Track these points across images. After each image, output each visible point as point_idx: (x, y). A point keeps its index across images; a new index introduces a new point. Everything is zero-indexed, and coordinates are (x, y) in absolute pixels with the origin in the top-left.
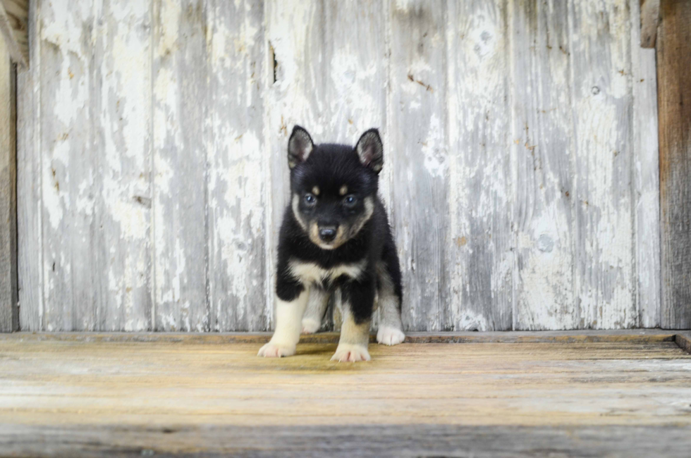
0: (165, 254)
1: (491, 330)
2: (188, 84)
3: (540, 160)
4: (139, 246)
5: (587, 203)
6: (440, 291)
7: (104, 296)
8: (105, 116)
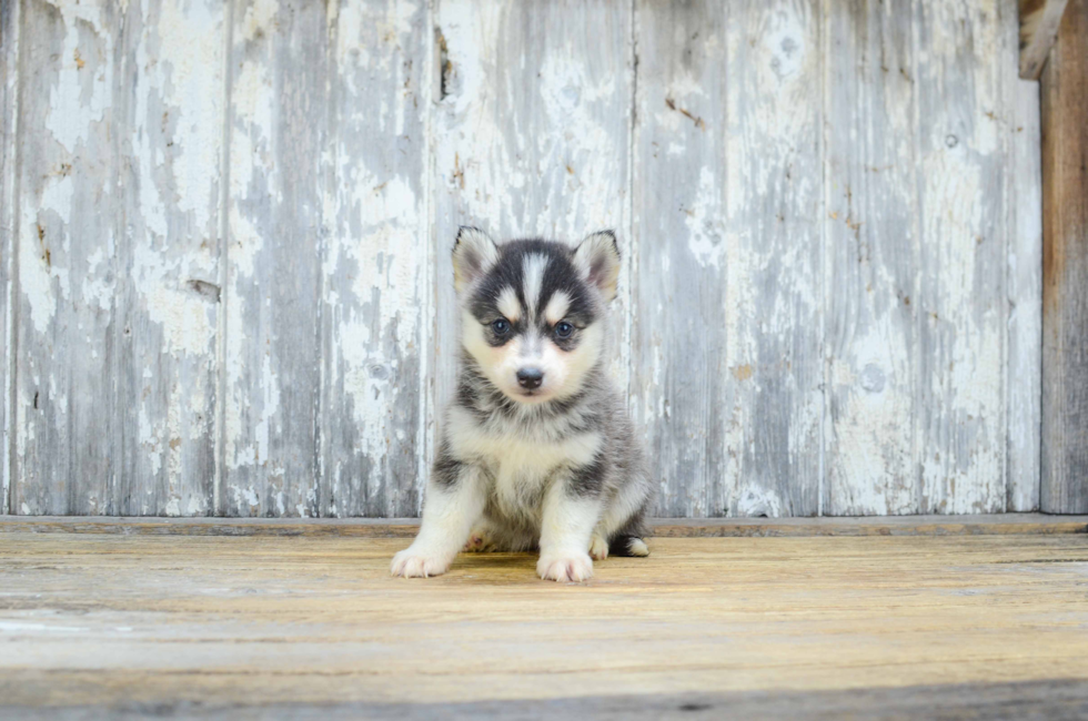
1: (787, 516)
2: (294, 91)
3: (868, 246)
4: (195, 368)
5: (936, 316)
6: (708, 452)
7: (129, 454)
8: (140, 137)
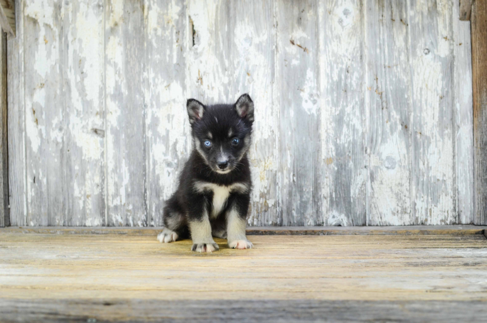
0: (115, 170)
1: (351, 225)
2: (131, 47)
3: (386, 102)
4: (96, 165)
5: (421, 134)
6: (314, 197)
7: (71, 201)
8: (70, 71)
